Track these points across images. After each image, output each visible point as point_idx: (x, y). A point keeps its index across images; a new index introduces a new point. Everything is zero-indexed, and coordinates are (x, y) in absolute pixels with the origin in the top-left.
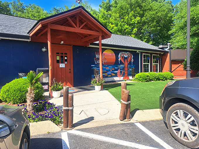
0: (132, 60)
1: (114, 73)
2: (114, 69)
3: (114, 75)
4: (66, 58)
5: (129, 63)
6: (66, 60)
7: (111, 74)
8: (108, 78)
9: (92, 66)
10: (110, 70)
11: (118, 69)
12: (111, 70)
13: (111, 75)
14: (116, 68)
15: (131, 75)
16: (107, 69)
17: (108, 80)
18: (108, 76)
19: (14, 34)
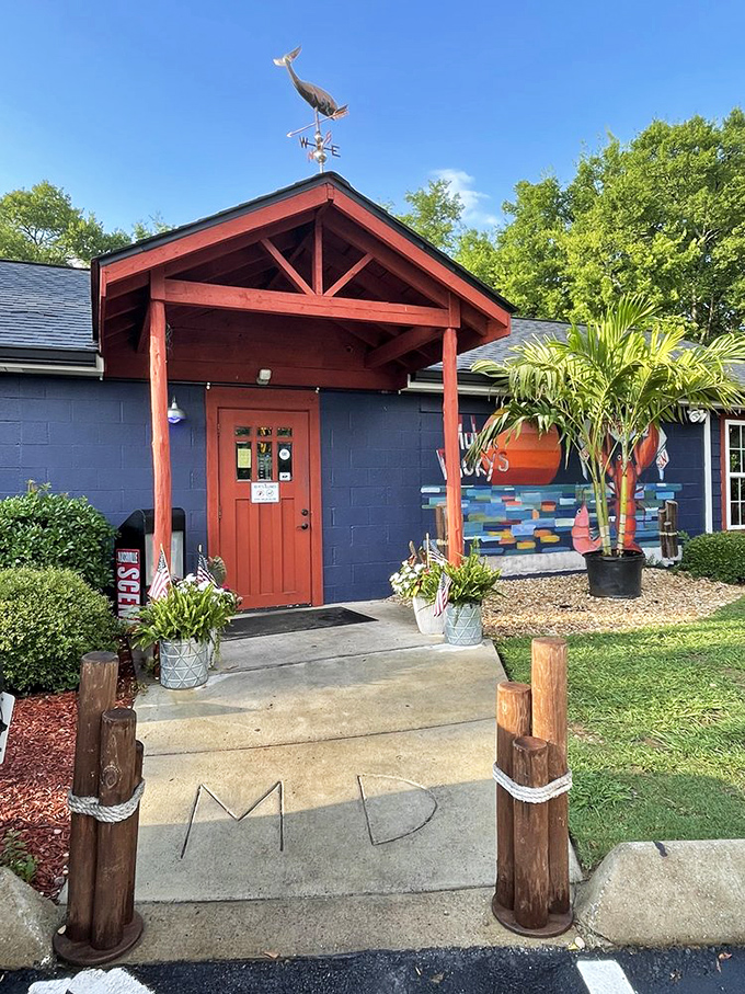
0: (663, 458)
1: (553, 530)
2: (552, 508)
3: (555, 539)
4: (285, 455)
5: (643, 473)
6: (285, 466)
7: (538, 534)
8: (519, 558)
9: (424, 490)
10: (528, 514)
11: (579, 506)
12: (536, 515)
13: (537, 540)
14: (563, 501)
15: (656, 538)
16: (509, 507)
17: (519, 566)
18: (520, 546)
19: (28, 344)
